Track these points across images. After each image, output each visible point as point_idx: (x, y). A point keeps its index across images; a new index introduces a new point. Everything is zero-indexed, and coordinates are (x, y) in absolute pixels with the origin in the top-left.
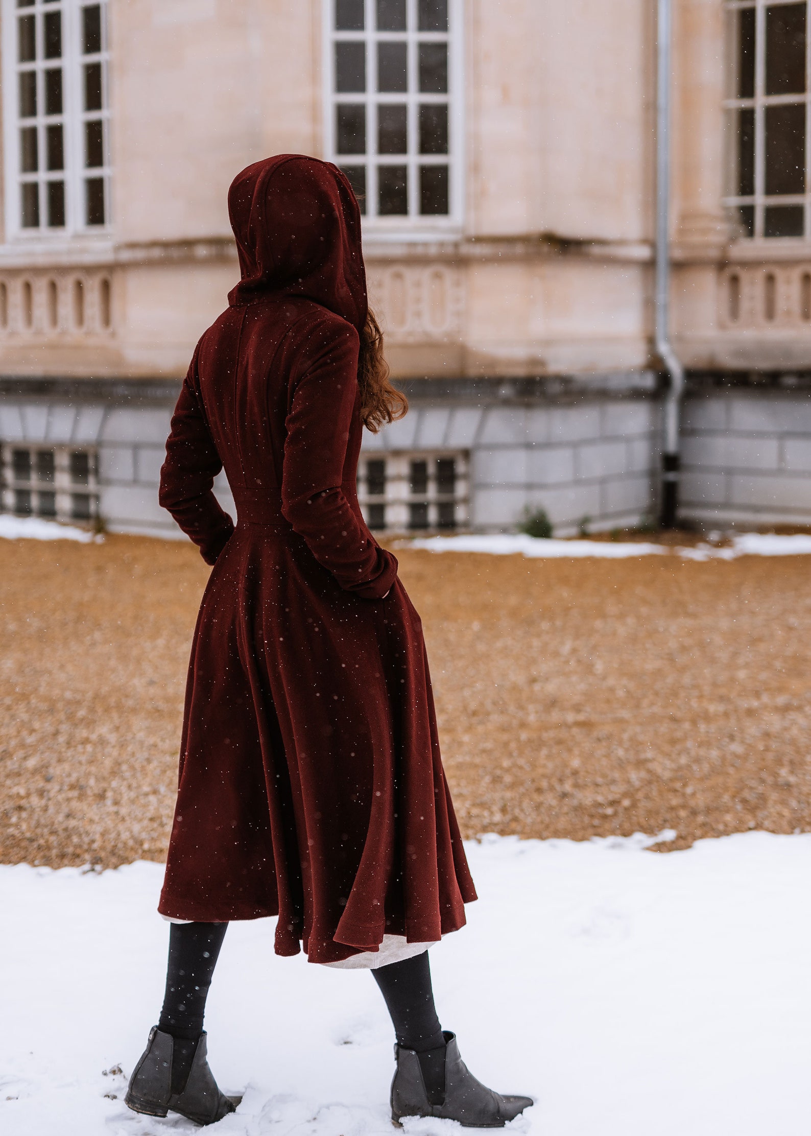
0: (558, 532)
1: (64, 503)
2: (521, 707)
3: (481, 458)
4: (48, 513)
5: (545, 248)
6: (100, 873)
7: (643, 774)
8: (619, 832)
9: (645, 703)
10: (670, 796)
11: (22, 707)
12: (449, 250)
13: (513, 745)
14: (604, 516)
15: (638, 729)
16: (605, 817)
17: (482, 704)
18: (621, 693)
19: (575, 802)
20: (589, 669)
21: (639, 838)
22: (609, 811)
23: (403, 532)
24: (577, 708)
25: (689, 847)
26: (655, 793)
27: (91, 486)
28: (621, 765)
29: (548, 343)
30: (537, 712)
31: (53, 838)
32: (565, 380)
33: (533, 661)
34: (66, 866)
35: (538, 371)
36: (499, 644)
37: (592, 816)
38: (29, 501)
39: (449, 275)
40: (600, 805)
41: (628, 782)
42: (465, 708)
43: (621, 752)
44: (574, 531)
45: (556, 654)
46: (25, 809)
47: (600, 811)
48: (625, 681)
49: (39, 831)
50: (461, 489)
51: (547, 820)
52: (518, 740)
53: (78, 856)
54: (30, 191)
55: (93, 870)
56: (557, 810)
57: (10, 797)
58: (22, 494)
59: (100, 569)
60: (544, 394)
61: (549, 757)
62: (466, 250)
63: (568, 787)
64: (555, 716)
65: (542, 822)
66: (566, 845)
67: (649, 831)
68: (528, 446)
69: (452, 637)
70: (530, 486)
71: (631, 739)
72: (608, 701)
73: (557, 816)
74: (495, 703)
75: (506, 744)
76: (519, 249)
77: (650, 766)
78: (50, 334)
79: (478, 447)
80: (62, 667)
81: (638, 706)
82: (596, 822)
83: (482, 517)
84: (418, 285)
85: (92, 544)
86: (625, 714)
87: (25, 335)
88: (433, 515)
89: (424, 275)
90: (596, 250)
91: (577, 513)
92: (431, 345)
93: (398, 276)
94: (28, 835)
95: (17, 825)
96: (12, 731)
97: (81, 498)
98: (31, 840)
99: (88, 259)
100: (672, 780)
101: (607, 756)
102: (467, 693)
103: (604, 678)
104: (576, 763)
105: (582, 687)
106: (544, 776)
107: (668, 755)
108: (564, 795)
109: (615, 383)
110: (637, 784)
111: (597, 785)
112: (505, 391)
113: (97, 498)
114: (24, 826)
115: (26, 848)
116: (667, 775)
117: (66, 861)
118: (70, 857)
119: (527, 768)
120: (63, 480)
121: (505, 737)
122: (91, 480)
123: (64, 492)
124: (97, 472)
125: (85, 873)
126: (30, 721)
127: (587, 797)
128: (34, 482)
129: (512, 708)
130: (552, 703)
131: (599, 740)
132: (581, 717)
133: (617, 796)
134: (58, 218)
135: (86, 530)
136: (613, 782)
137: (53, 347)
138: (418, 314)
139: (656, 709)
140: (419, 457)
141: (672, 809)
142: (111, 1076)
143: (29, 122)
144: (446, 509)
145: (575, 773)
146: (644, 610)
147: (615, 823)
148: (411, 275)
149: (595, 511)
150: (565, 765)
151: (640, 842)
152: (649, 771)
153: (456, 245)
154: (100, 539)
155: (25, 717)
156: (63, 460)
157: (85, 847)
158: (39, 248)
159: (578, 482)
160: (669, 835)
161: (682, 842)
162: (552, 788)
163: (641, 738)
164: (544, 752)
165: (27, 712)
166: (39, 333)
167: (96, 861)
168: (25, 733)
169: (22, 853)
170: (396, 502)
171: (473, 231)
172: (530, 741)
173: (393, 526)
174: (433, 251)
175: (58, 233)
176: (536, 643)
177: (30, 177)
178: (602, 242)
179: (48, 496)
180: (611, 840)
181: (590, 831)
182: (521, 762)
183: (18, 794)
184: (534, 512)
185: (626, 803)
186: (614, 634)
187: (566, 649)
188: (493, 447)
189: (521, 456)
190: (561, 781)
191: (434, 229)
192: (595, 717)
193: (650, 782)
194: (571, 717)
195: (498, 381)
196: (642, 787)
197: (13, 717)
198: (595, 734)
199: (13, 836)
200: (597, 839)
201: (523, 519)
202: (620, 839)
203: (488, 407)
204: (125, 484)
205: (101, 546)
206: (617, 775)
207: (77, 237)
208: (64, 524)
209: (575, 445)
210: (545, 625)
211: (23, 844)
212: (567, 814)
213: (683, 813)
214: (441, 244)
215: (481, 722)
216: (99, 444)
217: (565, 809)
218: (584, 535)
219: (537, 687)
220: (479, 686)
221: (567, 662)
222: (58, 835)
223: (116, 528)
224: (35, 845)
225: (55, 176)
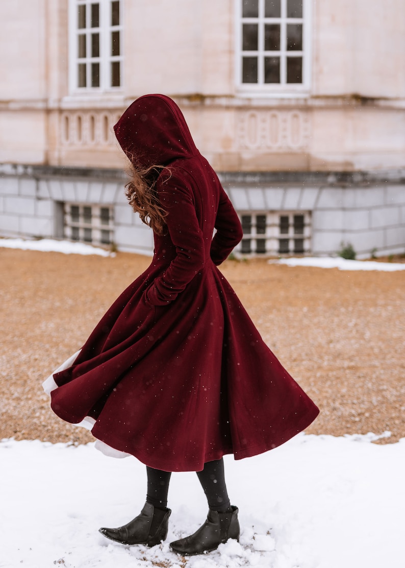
0: (358, 257)
1: (97, 235)
2: (321, 357)
3: (317, 215)
4: (88, 240)
5: (354, 102)
6: (77, 447)
7: (380, 398)
8: (360, 431)
9: (389, 356)
10: (393, 411)
11: (54, 350)
12: (302, 103)
13: (312, 379)
14: (386, 248)
15: (382, 371)
16: (355, 422)
17: (300, 355)
18: (376, 351)
19: (339, 414)
20: (362, 336)
21: (371, 436)
22: (357, 419)
23: (275, 254)
24: (351, 359)
25: (397, 441)
26: (384, 410)
27: (110, 226)
28: (368, 393)
29: (355, 153)
30: (328, 360)
31: (56, 426)
32: (363, 174)
33: (333, 331)
34: (60, 442)
35: (349, 169)
36: (316, 320)
37: (347, 422)
38: (78, 233)
39: (302, 116)
40: (353, 416)
41: (371, 402)
42: (291, 356)
43: (370, 385)
44: (368, 256)
45: (346, 327)
46: (45, 409)
47: (353, 418)
48: (380, 344)
49: (49, 421)
50: (307, 231)
51: (322, 424)
52: (315, 376)
53: (67, 436)
54: (82, 68)
55: (73, 445)
56: (329, 417)
57: (38, 401)
58: (75, 229)
59: (110, 272)
60: (352, 182)
61: (330, 387)
62: (311, 103)
63: (337, 405)
64: (338, 363)
65: (319, 424)
66: (329, 438)
67: (377, 431)
68: (344, 209)
69: (291, 315)
70: (344, 231)
71: (377, 377)
72: (369, 355)
73: (328, 421)
74: (307, 355)
75: (308, 378)
76: (340, 102)
77: (384, 393)
78: (91, 144)
79: (316, 209)
80: (79, 328)
81: (384, 359)
82: (349, 425)
83: (317, 248)
84: (285, 121)
85: (109, 258)
86: (377, 363)
87: (78, 145)
88: (291, 246)
89: (288, 116)
90: (382, 103)
91: (370, 246)
92: (292, 154)
93: (274, 116)
94: (43, 423)
95: (39, 418)
96: (46, 364)
97: (105, 232)
98: (45, 426)
99: (111, 105)
100: (395, 402)
101: (362, 387)
102: (293, 348)
103: (369, 341)
104: (344, 391)
105: (356, 346)
106: (326, 397)
107: (395, 388)
108: (334, 409)
109: (393, 176)
110: (375, 403)
111: (353, 403)
112: (331, 179)
113: (113, 232)
114: (42, 418)
115: (41, 431)
116: (392, 399)
117: (60, 439)
118: (63, 436)
119: (317, 392)
120: (96, 223)
121: (309, 374)
122: (111, 222)
123: (96, 229)
124: (113, 218)
125: (69, 446)
126: (57, 358)
127: (346, 411)
128: (81, 223)
129: (316, 358)
130: (338, 355)
131: (359, 377)
132: (352, 364)
133: (363, 411)
134: (96, 83)
135: (106, 250)
136: (363, 402)
137: (92, 151)
138: (285, 137)
139: (394, 360)
140: (285, 214)
141: (392, 418)
142: (58, 564)
143: (82, 31)
144: (299, 242)
145: (343, 396)
146: (398, 302)
147: (359, 426)
148: (281, 116)
149: (379, 245)
150: (339, 392)
151: (371, 438)
152: (383, 397)
153: (306, 100)
154: (113, 255)
155: (54, 356)
156: (96, 212)
157: (72, 431)
158: (86, 98)
159: (370, 229)
160: (387, 434)
161: (394, 439)
162: (328, 405)
163: (383, 377)
164: (329, 383)
165: (56, 353)
166: (85, 144)
167: (77, 439)
168: (53, 365)
169: (38, 434)
170: (272, 238)
171: (315, 93)
172: (322, 377)
173: (270, 251)
174: (293, 103)
175: (96, 90)
176: (336, 320)
177: (82, 61)
178: (385, 99)
179: (88, 230)
180: (355, 436)
181: (345, 430)
182: (314, 389)
183: (42, 400)
184: (346, 246)
185: (367, 415)
186: (380, 316)
187: (351, 324)
188: (323, 209)
189: (340, 214)
190: (334, 401)
191: (294, 91)
192: (359, 364)
193: (382, 403)
194: (346, 364)
195: (328, 174)
196: (378, 405)
197: (48, 355)
198: (358, 374)
199: (35, 423)
200: (347, 435)
201: (340, 249)
202: (360, 436)
203: (322, 188)
204: (127, 225)
205: (114, 259)
206: (365, 398)
207: (106, 93)
208: (95, 247)
209: (369, 209)
210: (343, 310)
211: (40, 428)
212: (334, 419)
213: (397, 422)
214: (298, 99)
215: (297, 365)
216: (115, 204)
217: (334, 417)
218: (374, 258)
219: (332, 345)
220: (300, 344)
221: (351, 331)
222: (59, 424)
223: (122, 249)
224: (46, 429)
225: (95, 60)
